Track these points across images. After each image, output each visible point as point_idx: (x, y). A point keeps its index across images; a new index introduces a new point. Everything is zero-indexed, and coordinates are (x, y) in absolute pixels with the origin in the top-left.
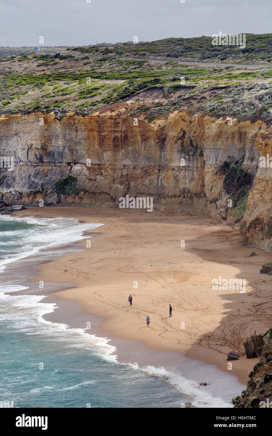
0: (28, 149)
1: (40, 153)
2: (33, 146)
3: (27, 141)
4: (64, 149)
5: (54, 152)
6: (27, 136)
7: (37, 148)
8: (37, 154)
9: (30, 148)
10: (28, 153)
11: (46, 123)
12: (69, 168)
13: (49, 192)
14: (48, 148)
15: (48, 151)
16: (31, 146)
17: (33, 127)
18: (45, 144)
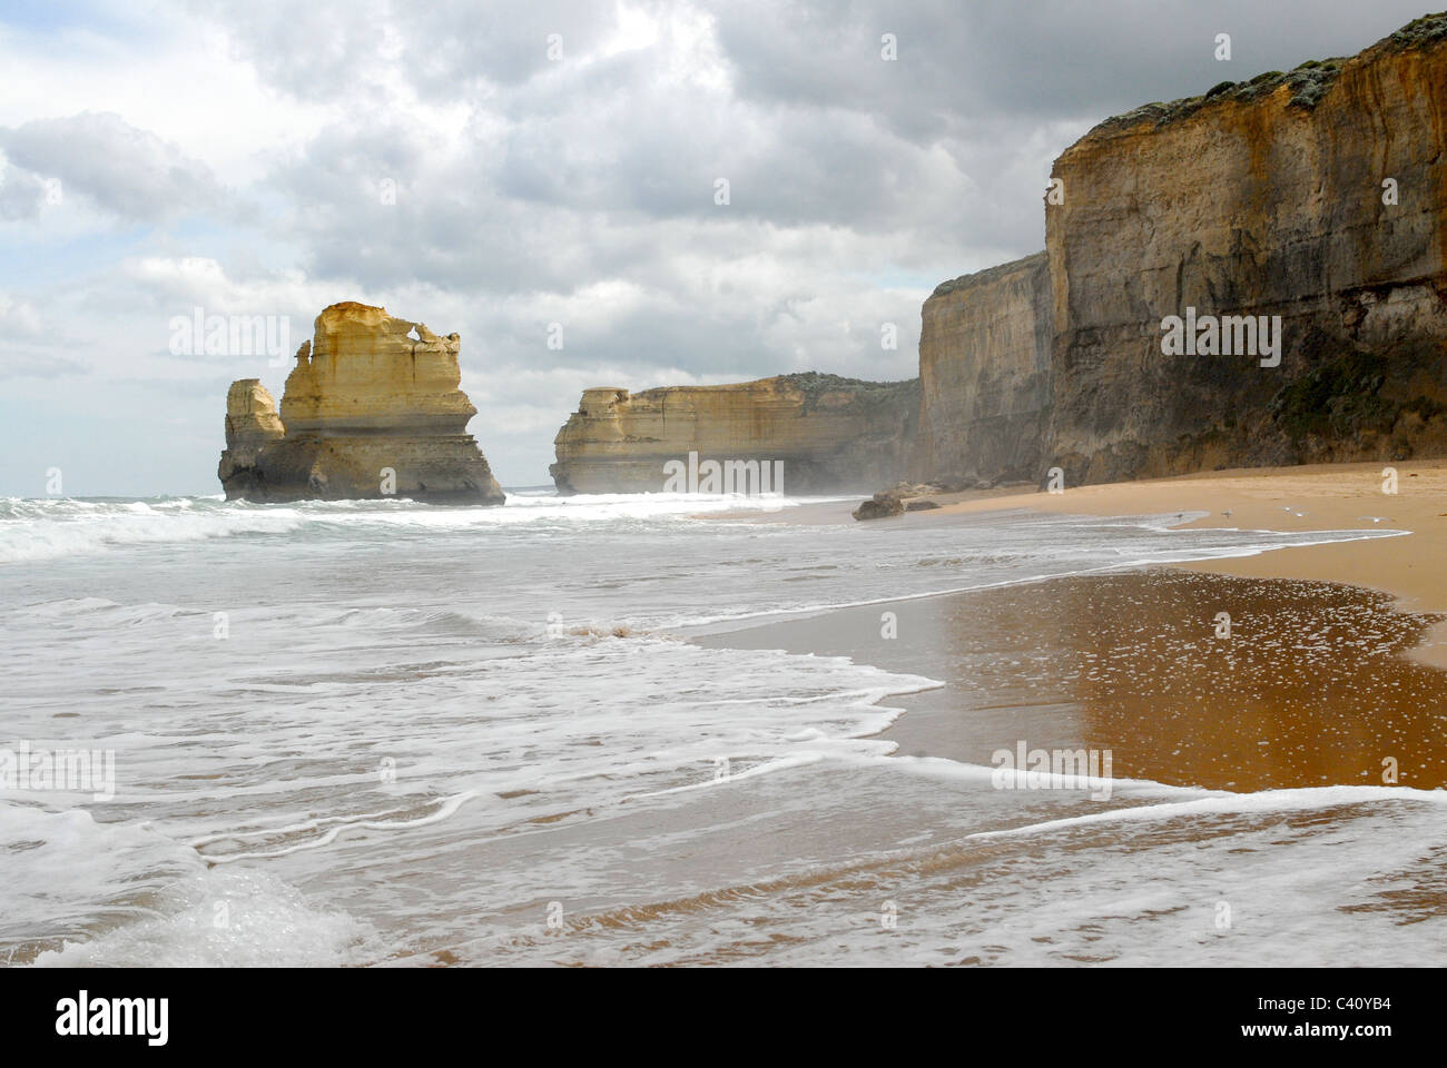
0: (1182, 265)
1: (1226, 276)
2: (1199, 250)
3: (1177, 234)
4: (1329, 234)
5: (1284, 258)
6: (1178, 210)
7: (1214, 254)
8: (1214, 278)
9: (1190, 262)
10: (1179, 281)
11: (1255, 141)
12: (1350, 316)
13: (1255, 430)
14: (1261, 247)
15: (1260, 259)
16: (1194, 252)
17: (1200, 170)
18: (1248, 233)
